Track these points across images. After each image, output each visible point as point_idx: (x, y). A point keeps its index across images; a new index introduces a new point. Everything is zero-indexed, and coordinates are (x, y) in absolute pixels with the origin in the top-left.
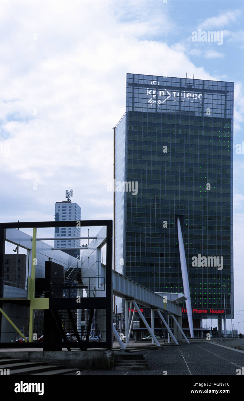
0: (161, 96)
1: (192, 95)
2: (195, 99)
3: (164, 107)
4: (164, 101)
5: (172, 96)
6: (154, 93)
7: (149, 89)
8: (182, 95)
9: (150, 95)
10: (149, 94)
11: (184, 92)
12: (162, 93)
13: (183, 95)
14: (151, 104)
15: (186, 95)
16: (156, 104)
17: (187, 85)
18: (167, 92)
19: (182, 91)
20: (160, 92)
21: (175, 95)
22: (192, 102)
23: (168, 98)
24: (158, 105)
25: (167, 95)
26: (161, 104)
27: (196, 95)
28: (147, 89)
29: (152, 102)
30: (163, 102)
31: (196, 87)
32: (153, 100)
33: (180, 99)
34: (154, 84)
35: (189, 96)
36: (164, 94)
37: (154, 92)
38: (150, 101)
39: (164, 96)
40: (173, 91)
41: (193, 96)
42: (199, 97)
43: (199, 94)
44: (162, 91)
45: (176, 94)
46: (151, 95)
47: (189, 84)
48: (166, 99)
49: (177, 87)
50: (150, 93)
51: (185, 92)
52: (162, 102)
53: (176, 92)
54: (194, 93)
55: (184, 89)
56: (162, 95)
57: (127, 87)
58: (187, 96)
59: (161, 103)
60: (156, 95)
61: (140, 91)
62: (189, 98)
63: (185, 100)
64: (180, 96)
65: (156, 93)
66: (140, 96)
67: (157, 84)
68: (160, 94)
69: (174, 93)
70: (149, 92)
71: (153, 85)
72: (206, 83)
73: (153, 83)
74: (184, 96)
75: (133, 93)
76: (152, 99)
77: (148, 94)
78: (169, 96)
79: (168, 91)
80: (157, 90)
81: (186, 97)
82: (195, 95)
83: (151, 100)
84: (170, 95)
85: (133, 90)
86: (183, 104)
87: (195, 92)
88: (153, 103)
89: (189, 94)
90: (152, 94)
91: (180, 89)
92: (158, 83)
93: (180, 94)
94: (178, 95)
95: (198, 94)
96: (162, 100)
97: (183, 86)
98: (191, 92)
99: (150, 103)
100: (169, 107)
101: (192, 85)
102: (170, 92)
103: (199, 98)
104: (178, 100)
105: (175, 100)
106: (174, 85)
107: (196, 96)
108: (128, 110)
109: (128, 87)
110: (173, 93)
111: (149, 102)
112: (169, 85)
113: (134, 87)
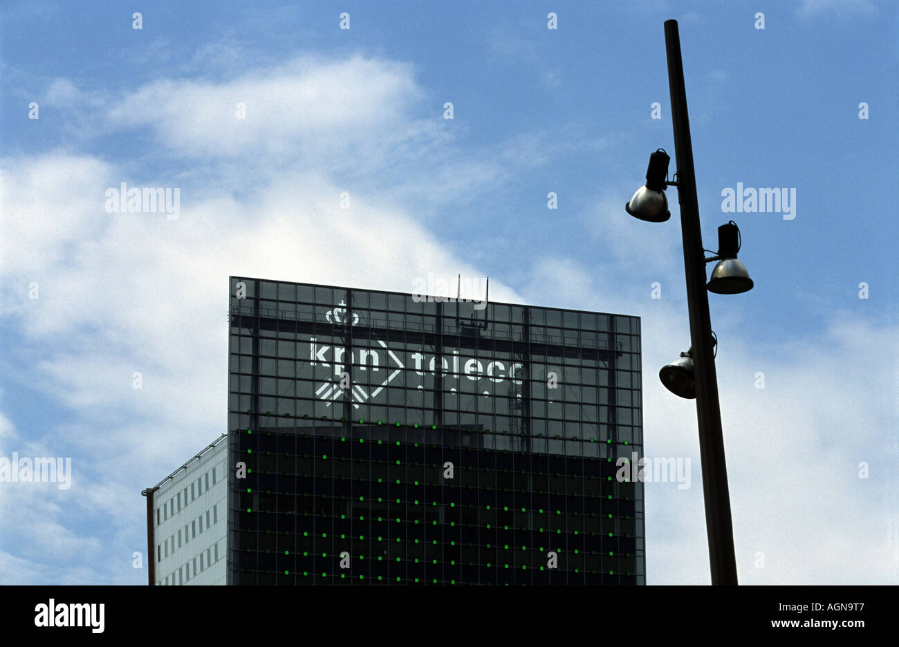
0: (364, 369)
1: (485, 368)
2: (498, 381)
3: (379, 417)
4: (380, 389)
5: (408, 369)
6: (338, 359)
7: (317, 343)
8: (445, 365)
9: (324, 365)
10: (319, 362)
11: (453, 355)
12: (369, 358)
13: (451, 364)
14: (329, 404)
15: (461, 365)
16: (347, 402)
17: (462, 324)
18: (390, 352)
19: (447, 350)
20: (363, 354)
21: (418, 366)
22: (486, 393)
23: (391, 378)
24: (357, 406)
25: (388, 367)
26: (368, 404)
27: (501, 366)
28: (312, 339)
29: (332, 394)
30: (374, 395)
31: (501, 334)
32: (335, 386)
33: (438, 380)
34: (338, 320)
35: (473, 369)
36: (376, 362)
37: (339, 352)
38: (324, 392)
39: (377, 370)
40: (414, 352)
41: (490, 373)
42: (511, 374)
43: (512, 361)
44: (368, 348)
45: (423, 361)
46: (328, 365)
47: (469, 322)
48: (385, 384)
49: (427, 335)
50: (322, 358)
51: (459, 355)
52: (369, 394)
53: (422, 353)
54: (494, 359)
55: (452, 341)
56: (369, 365)
57: (230, 332)
58: (468, 369)
59: (366, 397)
60: (343, 367)
61: (285, 349)
62: (472, 378)
63: (458, 387)
64: (439, 370)
65: (346, 357)
66: (286, 369)
67: (351, 319)
68: (363, 361)
69: (418, 357)
70: (321, 354)
71: (336, 326)
72: (536, 319)
73: (332, 317)
74: (455, 370)
75: (256, 358)
76: (332, 383)
77: (313, 361)
78: (397, 372)
79: (392, 350)
80: (349, 347)
81: (462, 374)
82: (495, 369)
83: (327, 384)
84: (402, 366)
85: (256, 346)
86: (449, 402)
87: (498, 354)
88: (335, 397)
89: (472, 361)
90: (332, 363)
91: (437, 343)
92: (355, 315)
93: (438, 362)
94: (432, 367)
95: (508, 363)
96: (369, 387)
97: (450, 328)
98: (482, 353)
99: (324, 397)
100: (397, 418)
101: (481, 326)
102: (402, 353)
103: (512, 379)
104: (431, 386)
105: (420, 387)
106: (414, 325)
107: (502, 372)
108: (236, 428)
109: (236, 330)
110: (413, 356)
111: (318, 393)
112: (397, 323)
113: (256, 332)
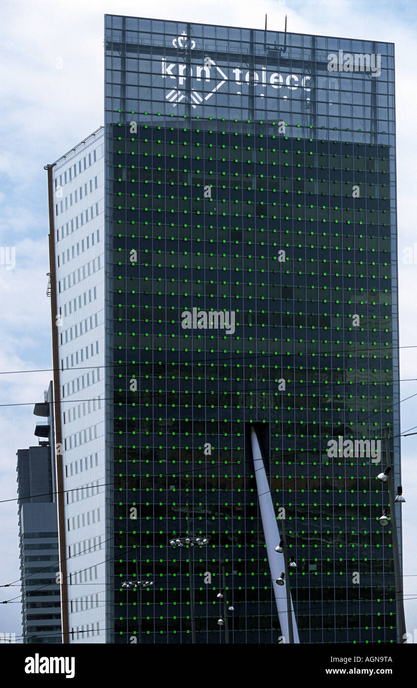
0: (200, 80)
1: (285, 79)
2: (293, 88)
3: (210, 114)
4: (211, 94)
5: (231, 80)
6: (181, 73)
7: (167, 61)
8: (256, 77)
9: (172, 77)
10: (167, 75)
11: (262, 70)
12: (203, 72)
13: (260, 77)
14: (175, 105)
15: (268, 77)
16: (188, 104)
17: (269, 48)
18: (218, 68)
19: (258, 66)
20: (199, 69)
21: (237, 78)
22: (285, 97)
23: (218, 87)
24: (194, 107)
25: (216, 79)
26: (202, 105)
27: (295, 78)
28: (163, 59)
29: (177, 98)
30: (206, 98)
31: (296, 55)
32: (179, 92)
33: (252, 88)
34: (181, 45)
35: (276, 80)
36: (208, 75)
37: (182, 68)
38: (172, 96)
39: (208, 81)
40: (235, 68)
41: (288, 83)
42: (303, 84)
43: (303, 75)
44: (202, 65)
45: (241, 75)
46: (174, 78)
47: (273, 47)
48: (214, 91)
49: (244, 56)
50: (170, 73)
51: (266, 71)
52: (203, 98)
53: (240, 68)
54: (291, 73)
55: (261, 60)
56: (203, 78)
57: (105, 54)
58: (273, 80)
59: (201, 100)
60: (185, 78)
61: (144, 66)
62: (276, 87)
63: (266, 93)
64: (252, 81)
65: (187, 71)
66: (144, 80)
67: (190, 45)
68: (199, 75)
69: (237, 72)
70: (169, 69)
71: (179, 49)
72: (321, 45)
73: (177, 43)
74: (264, 81)
75: (124, 72)
76: (177, 90)
77: (164, 75)
78: (223, 82)
79: (219, 66)
80: (189, 64)
81: (268, 84)
82: (292, 80)
83: (173, 91)
84: (226, 78)
85: (123, 64)
86: (259, 104)
87: (293, 70)
88: (179, 100)
89: (276, 75)
90: (177, 76)
91: (251, 61)
92: (193, 42)
93: (252, 75)
94: (247, 79)
95: (300, 76)
96: (203, 93)
97: (260, 51)
98: (282, 69)
99: (171, 100)
100: (223, 115)
101: (281, 50)
102: (226, 69)
103: (303, 87)
104: (246, 92)
105: (239, 93)
106: (234, 49)
107: (296, 82)
108: (110, 122)
109: (109, 53)
110: (234, 71)
111: (167, 97)
112: (222, 48)
113: (124, 54)
